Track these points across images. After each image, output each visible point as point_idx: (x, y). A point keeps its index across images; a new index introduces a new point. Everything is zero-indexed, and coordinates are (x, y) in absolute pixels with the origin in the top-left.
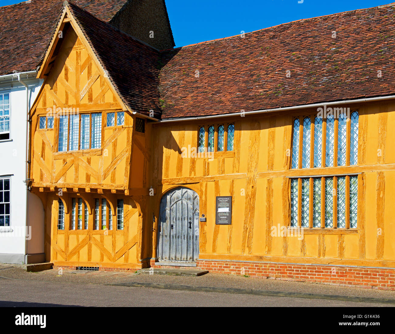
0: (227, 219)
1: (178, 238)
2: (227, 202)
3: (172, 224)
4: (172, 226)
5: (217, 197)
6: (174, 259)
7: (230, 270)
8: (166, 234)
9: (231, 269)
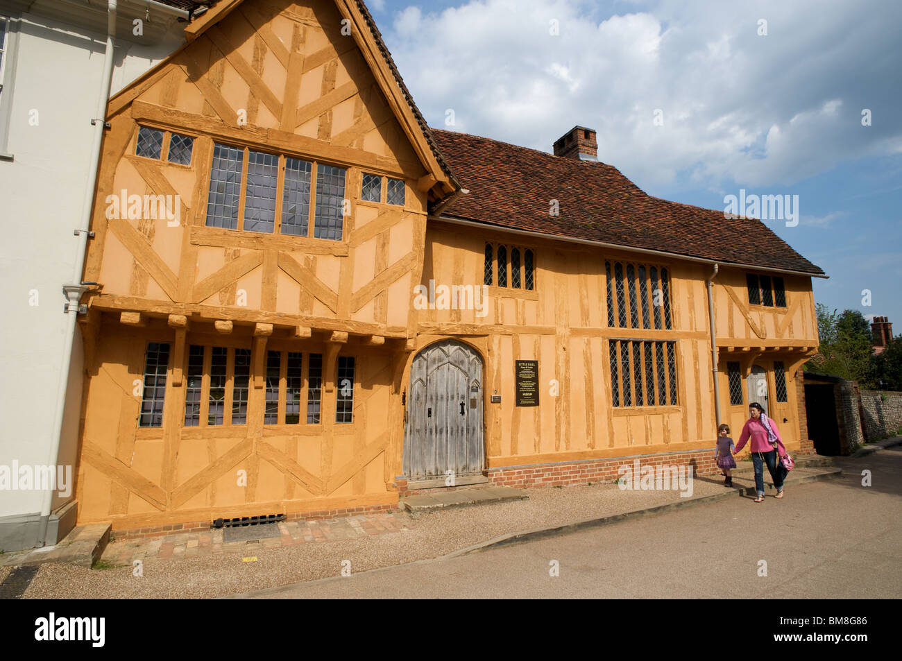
0: (532, 397)
1: (441, 432)
2: (531, 370)
3: (428, 406)
4: (430, 412)
5: (518, 362)
6: (433, 473)
7: (543, 480)
8: (419, 428)
9: (544, 477)
